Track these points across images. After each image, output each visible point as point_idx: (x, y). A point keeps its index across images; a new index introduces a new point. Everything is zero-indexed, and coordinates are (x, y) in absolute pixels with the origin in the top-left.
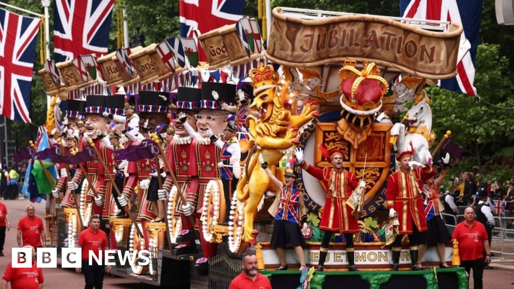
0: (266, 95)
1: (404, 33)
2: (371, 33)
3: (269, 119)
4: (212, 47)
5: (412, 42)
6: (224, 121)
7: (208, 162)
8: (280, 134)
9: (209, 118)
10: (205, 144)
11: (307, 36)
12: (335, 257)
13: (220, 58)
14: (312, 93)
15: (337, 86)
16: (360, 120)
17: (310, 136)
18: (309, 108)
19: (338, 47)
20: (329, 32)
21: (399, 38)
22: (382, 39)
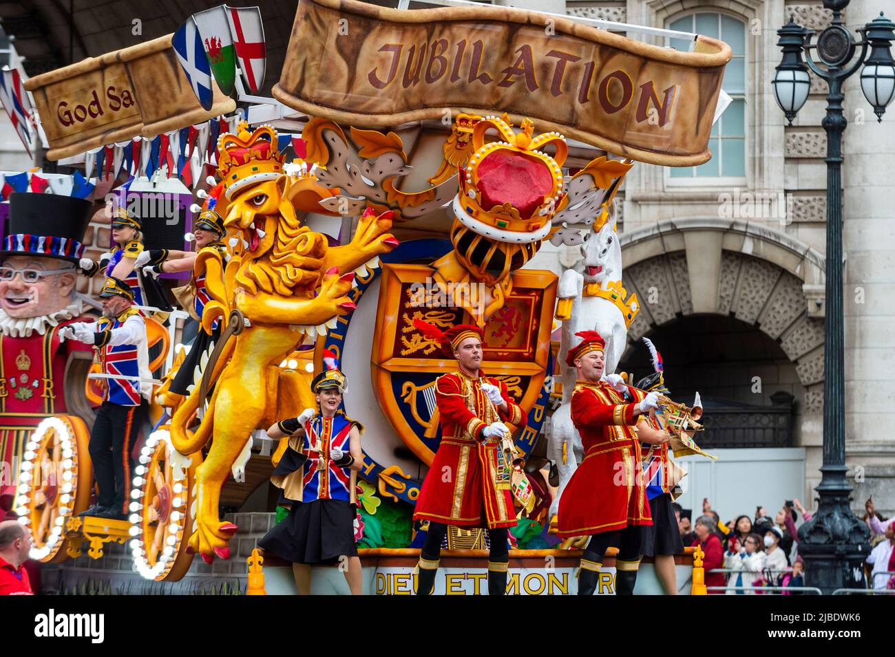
0: (261, 197)
1: (601, 53)
2: (520, 53)
3: (270, 252)
4: (64, 104)
5: (619, 75)
6: (63, 285)
7: (24, 378)
8: (302, 289)
9: (31, 275)
10: (18, 337)
11: (386, 48)
12: (449, 585)
13: (83, 131)
14: (372, 194)
15: (428, 179)
16: (504, 256)
17: (360, 297)
18: (374, 227)
19: (444, 83)
20: (432, 42)
21: (587, 64)
22: (545, 67)
